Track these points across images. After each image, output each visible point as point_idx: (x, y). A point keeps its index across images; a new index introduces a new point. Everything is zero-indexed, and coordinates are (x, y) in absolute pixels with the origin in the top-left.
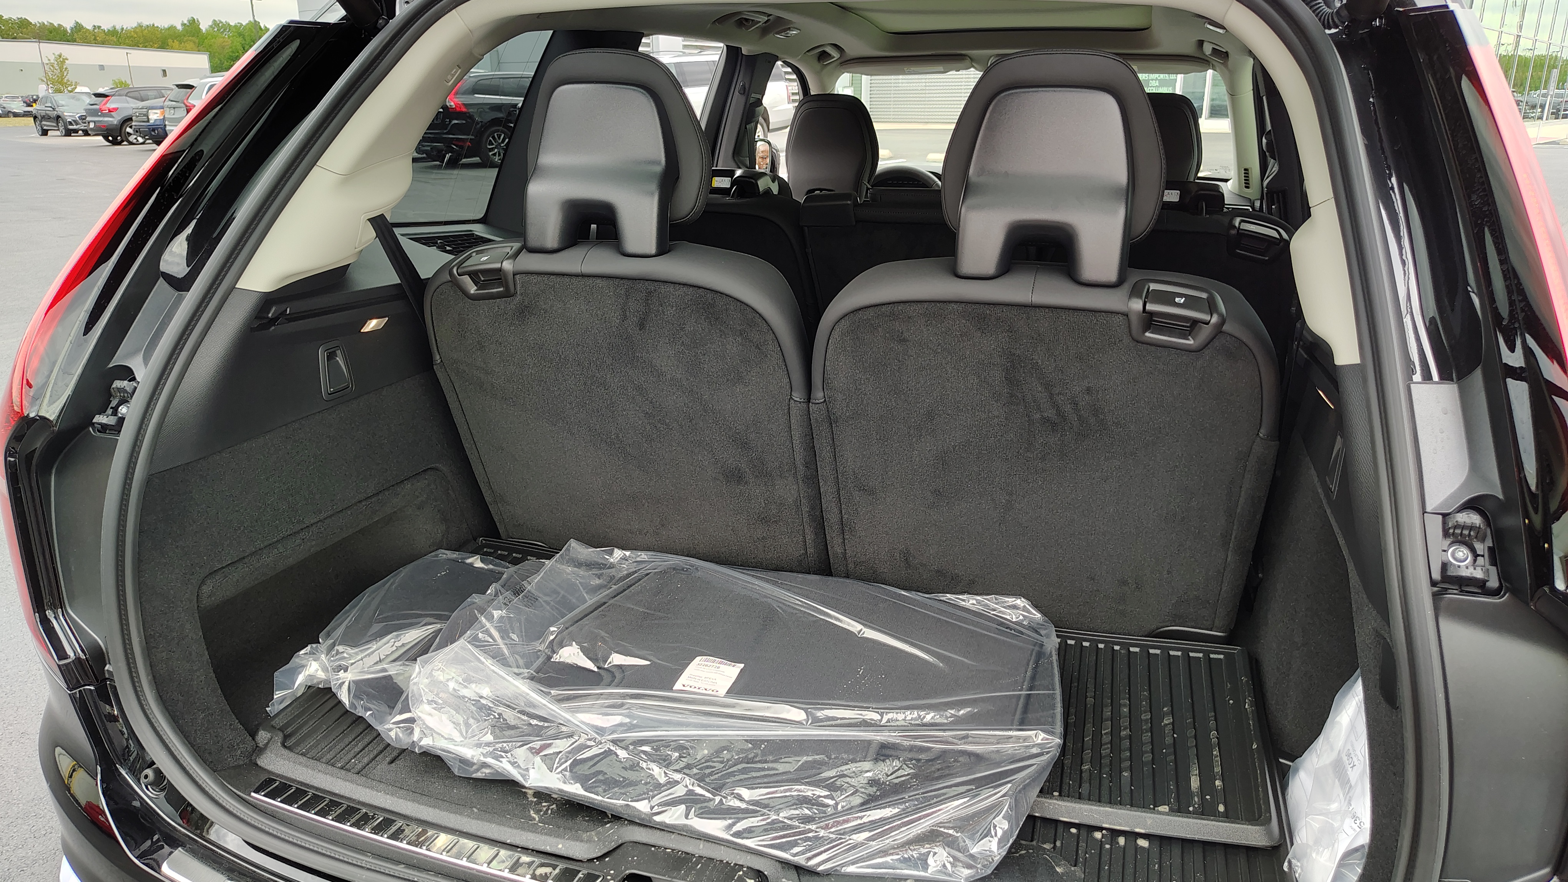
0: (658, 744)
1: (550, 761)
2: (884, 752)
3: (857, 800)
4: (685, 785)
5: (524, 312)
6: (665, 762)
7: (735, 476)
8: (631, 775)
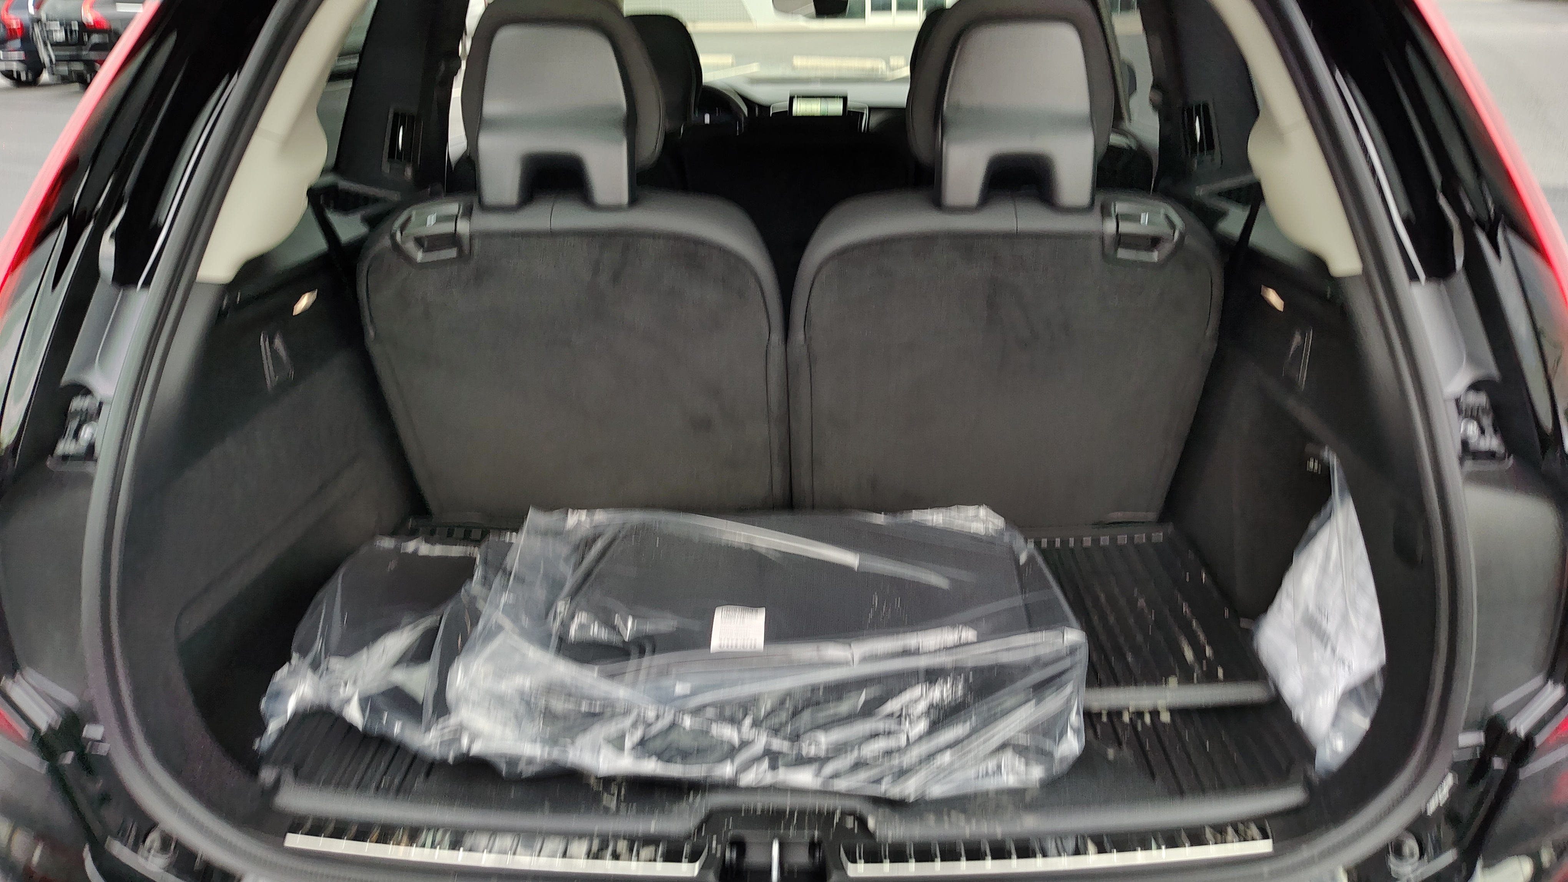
0: (720, 706)
1: (618, 743)
2: (932, 676)
3: (922, 726)
4: (761, 741)
5: (480, 276)
6: (734, 721)
7: (703, 425)
8: (704, 742)
